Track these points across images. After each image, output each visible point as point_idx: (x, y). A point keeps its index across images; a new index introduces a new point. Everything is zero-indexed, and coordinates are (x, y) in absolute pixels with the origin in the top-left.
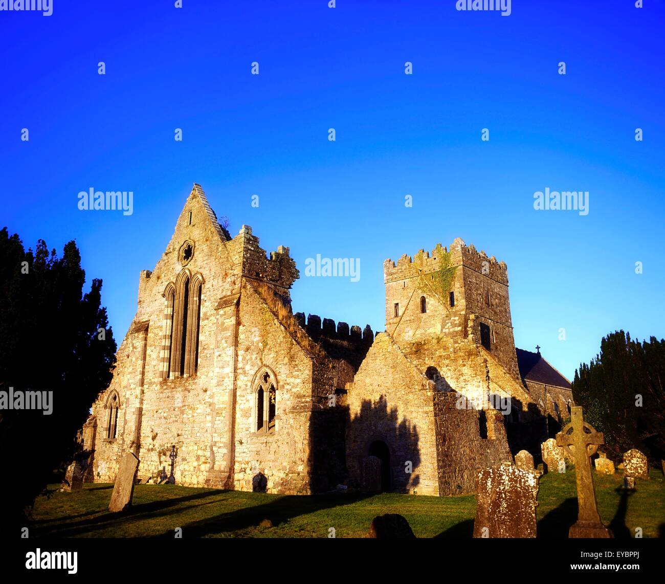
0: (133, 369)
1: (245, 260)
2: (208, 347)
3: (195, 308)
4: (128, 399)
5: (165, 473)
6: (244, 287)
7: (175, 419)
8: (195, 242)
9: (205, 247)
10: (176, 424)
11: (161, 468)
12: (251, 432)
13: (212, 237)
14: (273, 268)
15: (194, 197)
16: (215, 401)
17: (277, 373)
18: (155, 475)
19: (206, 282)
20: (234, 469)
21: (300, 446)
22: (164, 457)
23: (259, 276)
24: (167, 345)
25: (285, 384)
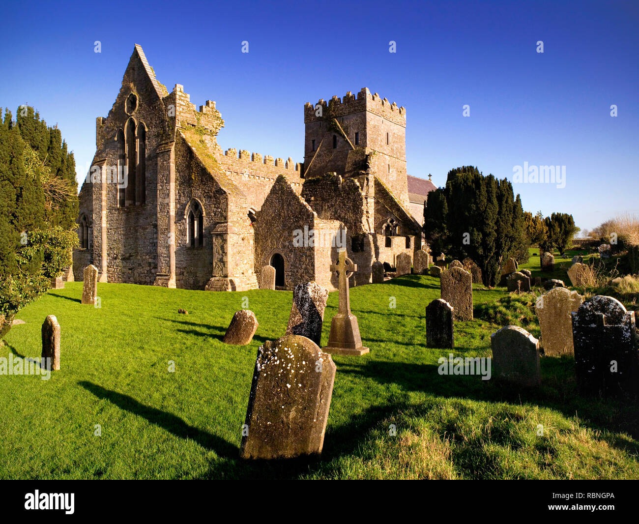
1: (178, 114)
6: (178, 136)
8: (138, 96)
9: (146, 101)
13: (152, 93)
15: (136, 56)
19: (149, 130)
25: (209, 212)
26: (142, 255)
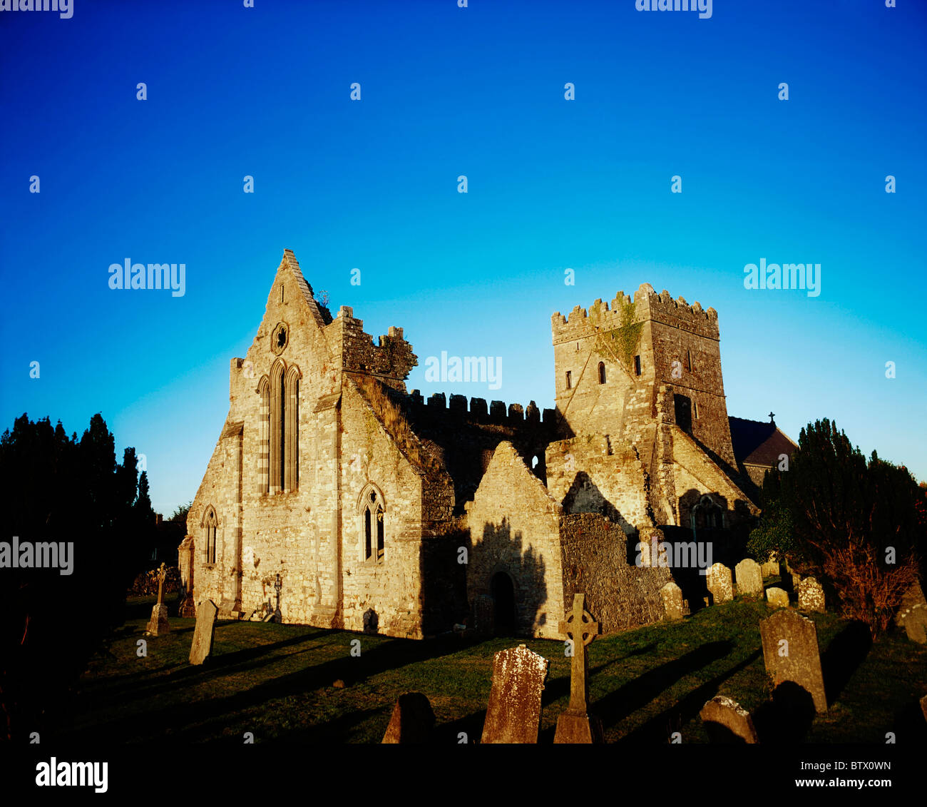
0: (229, 481)
1: (345, 351)
2: (309, 457)
3: (293, 408)
4: (225, 517)
5: (270, 606)
6: (345, 385)
7: (277, 542)
8: (288, 326)
9: (300, 332)
10: (278, 548)
11: (266, 600)
12: (360, 561)
13: (308, 320)
14: (383, 356)
15: (286, 267)
16: (319, 524)
17: (384, 492)
18: (260, 608)
19: (304, 377)
20: (342, 604)
21: (409, 579)
22: (268, 587)
23: (365, 369)
24: (265, 452)
25: (393, 505)
26: (293, 574)
